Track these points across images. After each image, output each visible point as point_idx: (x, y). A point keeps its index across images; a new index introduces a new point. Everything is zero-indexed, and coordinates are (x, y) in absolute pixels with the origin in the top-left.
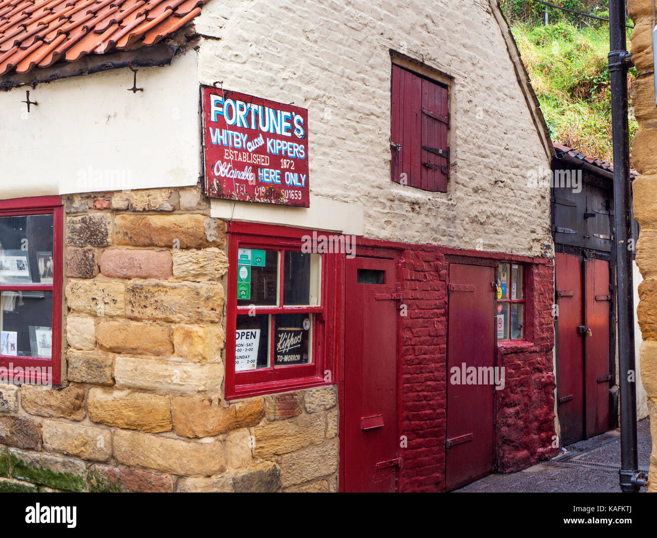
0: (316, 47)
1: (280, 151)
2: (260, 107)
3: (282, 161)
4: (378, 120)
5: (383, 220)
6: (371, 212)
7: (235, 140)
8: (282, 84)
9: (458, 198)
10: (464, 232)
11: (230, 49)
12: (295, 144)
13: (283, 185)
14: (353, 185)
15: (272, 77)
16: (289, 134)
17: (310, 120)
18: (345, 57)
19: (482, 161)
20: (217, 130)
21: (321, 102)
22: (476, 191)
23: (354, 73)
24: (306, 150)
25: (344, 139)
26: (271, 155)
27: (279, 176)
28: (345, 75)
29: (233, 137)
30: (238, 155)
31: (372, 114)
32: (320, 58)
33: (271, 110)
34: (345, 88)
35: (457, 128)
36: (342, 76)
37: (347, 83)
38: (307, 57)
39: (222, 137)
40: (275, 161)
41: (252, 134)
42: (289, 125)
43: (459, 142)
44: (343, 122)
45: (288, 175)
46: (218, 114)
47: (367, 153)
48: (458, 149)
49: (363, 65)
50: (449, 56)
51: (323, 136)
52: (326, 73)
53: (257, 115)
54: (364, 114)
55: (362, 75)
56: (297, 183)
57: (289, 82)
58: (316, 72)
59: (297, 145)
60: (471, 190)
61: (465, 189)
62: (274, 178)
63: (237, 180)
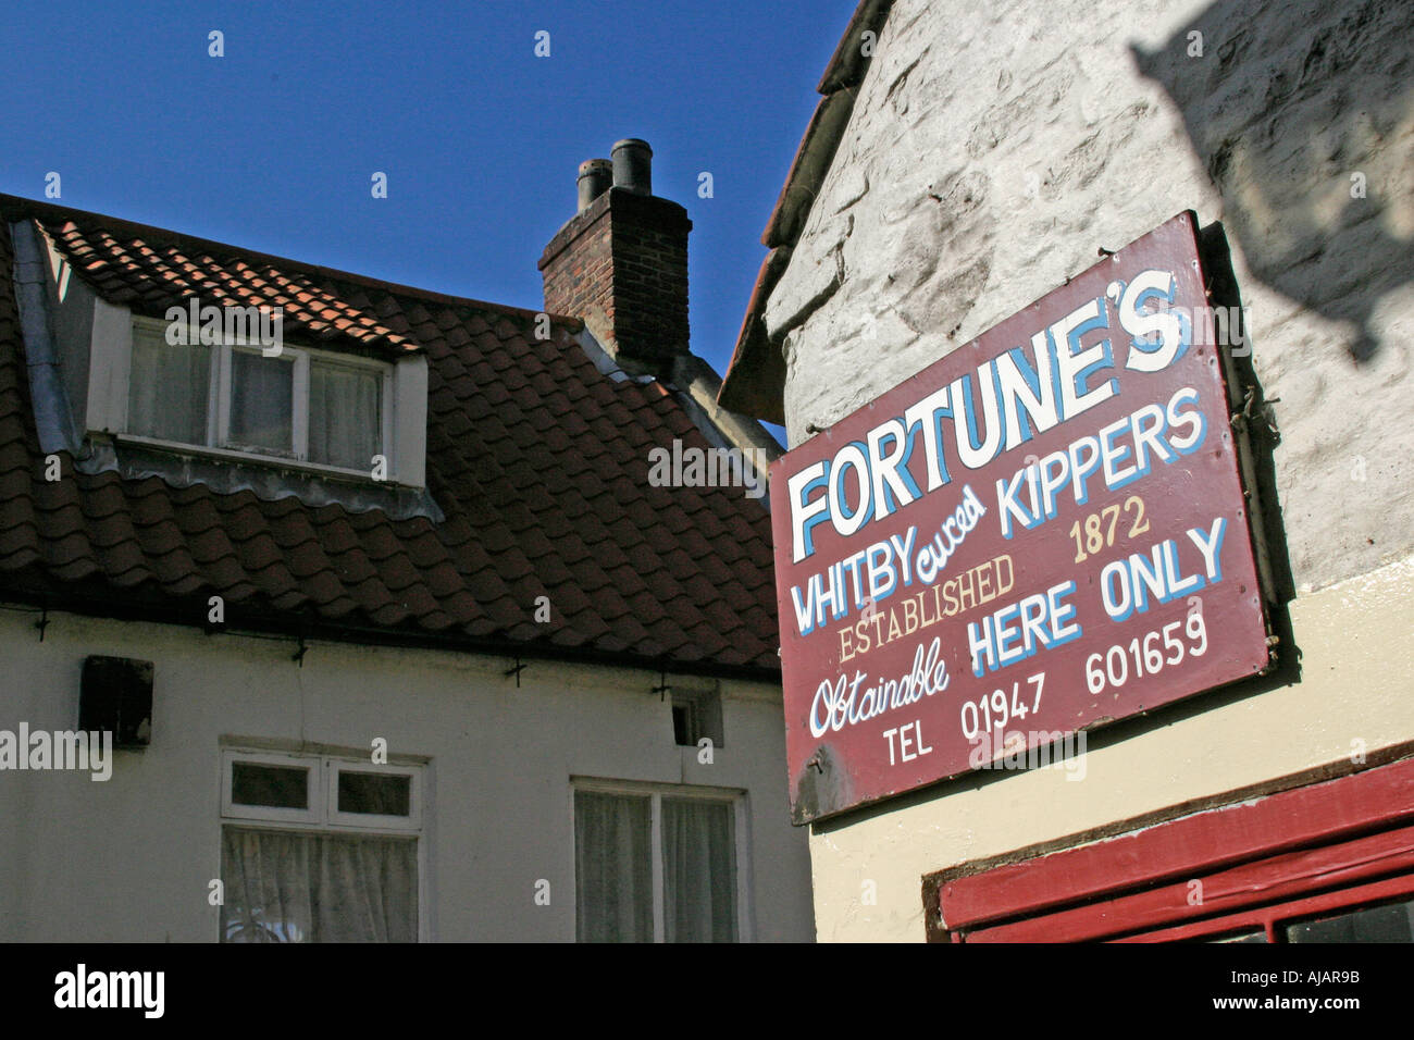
1: (1063, 494)
2: (960, 385)
3: (1076, 531)
12: (1141, 414)
13: (1098, 633)
16: (1105, 391)
20: (814, 582)
26: (1016, 537)
27: (1067, 609)
39: (830, 595)
40: (1040, 554)
41: (933, 512)
42: (1097, 353)
45: (1115, 577)
46: (814, 529)
53: (947, 425)
56: (1171, 586)
59: (1153, 407)
62: (1047, 626)
63: (893, 718)
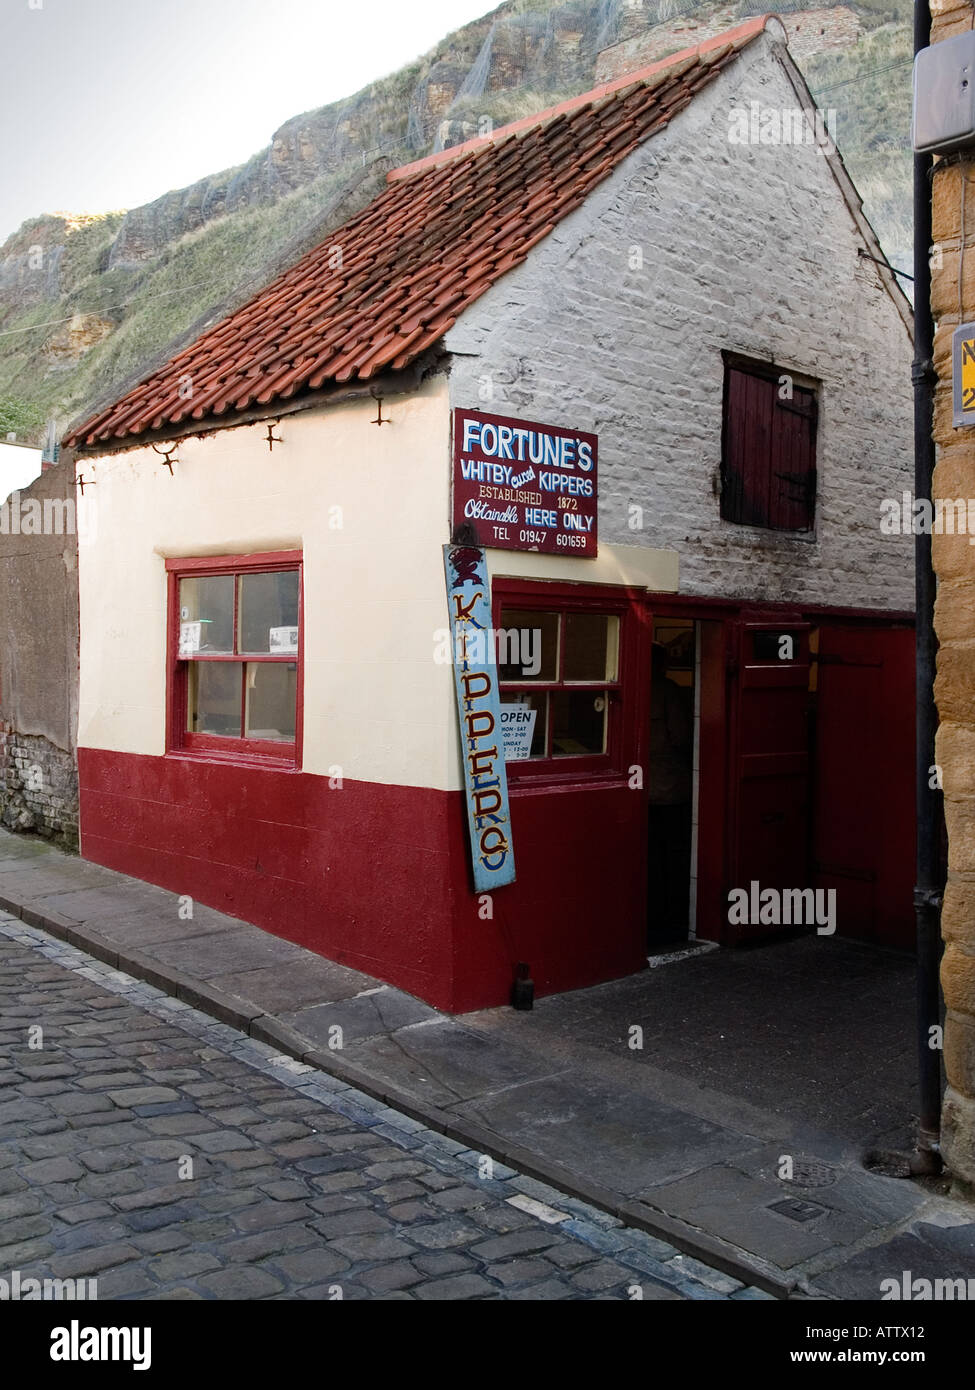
0: (613, 355)
1: (558, 487)
2: (531, 433)
3: (559, 499)
4: (704, 442)
5: (708, 571)
6: (691, 561)
7: (495, 474)
8: (564, 404)
9: (826, 539)
10: (834, 584)
11: (492, 367)
12: (579, 479)
13: (561, 529)
14: (664, 527)
15: (549, 398)
16: (571, 466)
17: (601, 448)
18: (654, 365)
19: (865, 488)
20: (471, 463)
21: (618, 424)
22: (854, 528)
23: (668, 384)
24: (595, 486)
25: (652, 470)
26: (544, 492)
27: (554, 518)
28: (654, 388)
29: (492, 470)
30: (498, 492)
31: (694, 435)
32: (618, 369)
33: (546, 436)
34: (655, 404)
35: (825, 446)
36: (650, 389)
37: (657, 398)
38: (600, 368)
39: (477, 471)
40: (550, 500)
41: (519, 467)
42: (571, 454)
43: (829, 464)
44: (649, 448)
45: (567, 517)
46: (473, 444)
47: (686, 485)
48: (826, 474)
49: (681, 373)
50: (815, 352)
51: (621, 467)
52: (626, 386)
53: (526, 443)
54: (682, 436)
55: (679, 386)
56: (579, 526)
57: (573, 402)
58: (614, 386)
59: (582, 479)
60: (846, 528)
61: (835, 526)
62: (548, 520)
63: (496, 523)
